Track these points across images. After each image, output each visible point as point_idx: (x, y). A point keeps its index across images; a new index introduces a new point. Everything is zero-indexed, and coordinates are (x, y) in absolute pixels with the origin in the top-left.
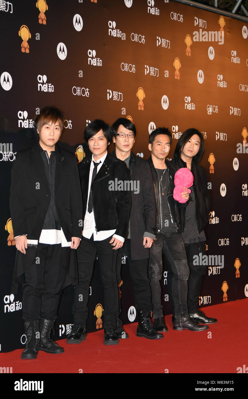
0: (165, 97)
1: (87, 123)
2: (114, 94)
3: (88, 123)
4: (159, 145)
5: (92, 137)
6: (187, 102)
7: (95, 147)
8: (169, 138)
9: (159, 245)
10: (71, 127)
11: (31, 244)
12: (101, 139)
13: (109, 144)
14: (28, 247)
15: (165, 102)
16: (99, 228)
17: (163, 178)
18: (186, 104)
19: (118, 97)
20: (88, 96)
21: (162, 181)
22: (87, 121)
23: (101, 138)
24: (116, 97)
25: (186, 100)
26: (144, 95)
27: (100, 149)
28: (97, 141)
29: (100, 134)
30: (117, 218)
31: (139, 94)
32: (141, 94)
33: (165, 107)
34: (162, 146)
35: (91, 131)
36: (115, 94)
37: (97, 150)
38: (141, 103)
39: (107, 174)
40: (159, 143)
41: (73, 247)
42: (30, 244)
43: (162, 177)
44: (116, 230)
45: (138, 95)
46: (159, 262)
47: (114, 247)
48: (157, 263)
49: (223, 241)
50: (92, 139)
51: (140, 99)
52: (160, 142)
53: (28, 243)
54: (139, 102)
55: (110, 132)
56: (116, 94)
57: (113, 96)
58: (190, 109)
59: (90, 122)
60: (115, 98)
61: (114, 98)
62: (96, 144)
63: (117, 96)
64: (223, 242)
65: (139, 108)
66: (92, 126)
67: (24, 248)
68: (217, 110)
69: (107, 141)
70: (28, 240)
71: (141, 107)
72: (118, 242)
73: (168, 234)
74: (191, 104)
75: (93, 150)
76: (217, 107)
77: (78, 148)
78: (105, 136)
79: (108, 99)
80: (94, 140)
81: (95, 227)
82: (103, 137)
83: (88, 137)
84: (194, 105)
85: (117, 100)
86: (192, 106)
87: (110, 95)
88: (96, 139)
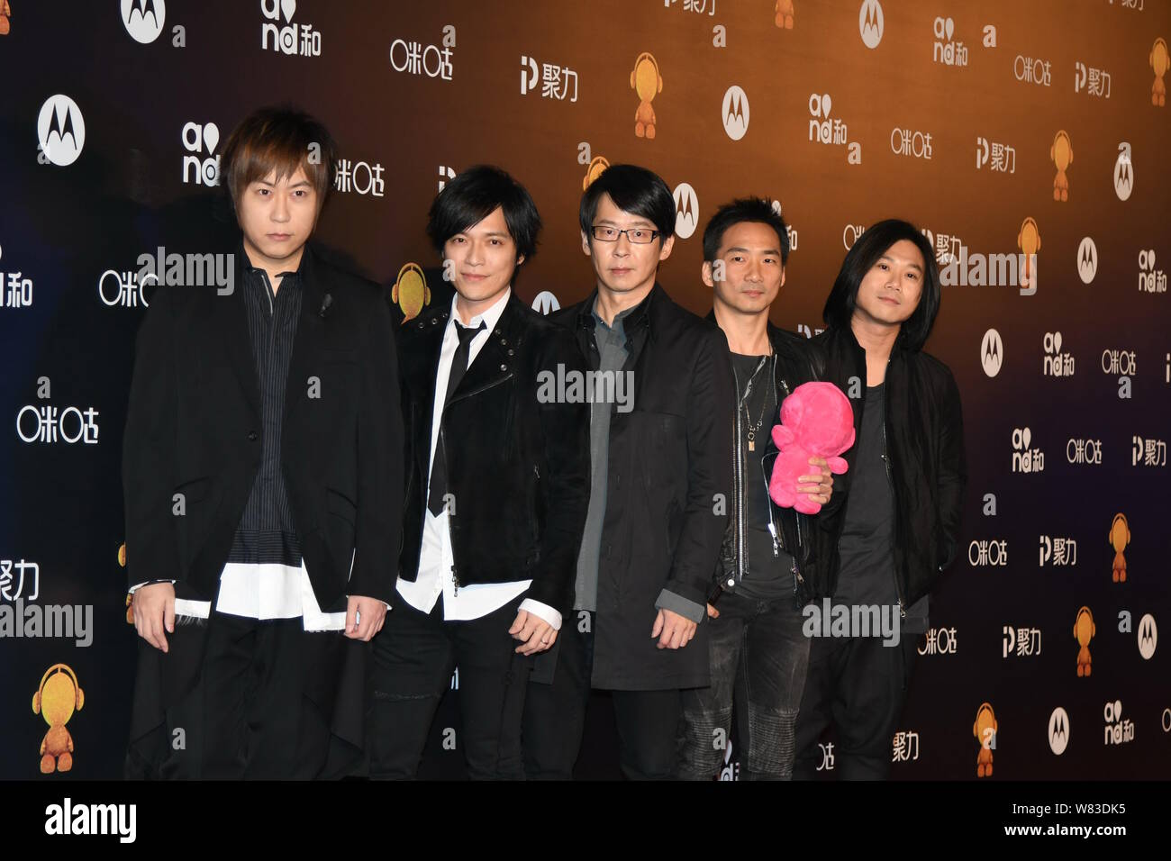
0: (735, 94)
1: (442, 178)
2: (545, 74)
3: (446, 178)
4: (738, 259)
5: (463, 233)
6: (816, 113)
7: (471, 270)
8: (775, 234)
9: (724, 641)
10: (382, 190)
11: (188, 615)
12: (495, 242)
13: (520, 262)
14: (176, 626)
15: (736, 111)
16: (466, 573)
17: (754, 388)
18: (813, 123)
19: (562, 85)
20: (450, 79)
21: (751, 400)
22: (442, 171)
23: (495, 238)
24: (554, 86)
25: (815, 108)
26: (658, 80)
27: (486, 277)
28: (480, 246)
29: (493, 222)
30: (536, 537)
31: (638, 76)
32: (646, 78)
33: (736, 128)
34: (750, 264)
35: (459, 208)
36: (550, 75)
37: (477, 279)
38: (646, 112)
39: (507, 373)
40: (738, 254)
41: (352, 632)
42: (184, 617)
43: (750, 383)
44: (531, 581)
45: (635, 80)
46: (716, 706)
47: (522, 643)
48: (710, 708)
49: (935, 637)
50: (461, 240)
51: (641, 98)
52: (740, 250)
53: (177, 613)
54: (640, 108)
55: (531, 217)
56: (553, 75)
57: (541, 82)
58: (827, 141)
59: (452, 174)
60: (549, 89)
61: (544, 89)
62: (474, 260)
63: (557, 83)
64: (935, 641)
65: (639, 132)
66: (466, 189)
67: (159, 630)
68: (928, 149)
69: (515, 251)
70: (179, 601)
71: (645, 128)
72: (539, 629)
73: (762, 603)
74: (834, 124)
75: (462, 280)
76: (928, 137)
77: (403, 269)
78: (509, 231)
79: (524, 91)
80: (470, 243)
81: (453, 568)
82: (502, 235)
83: (445, 229)
84: (844, 126)
85: (558, 97)
86: (834, 131)
87: (530, 77)
88: (477, 242)
